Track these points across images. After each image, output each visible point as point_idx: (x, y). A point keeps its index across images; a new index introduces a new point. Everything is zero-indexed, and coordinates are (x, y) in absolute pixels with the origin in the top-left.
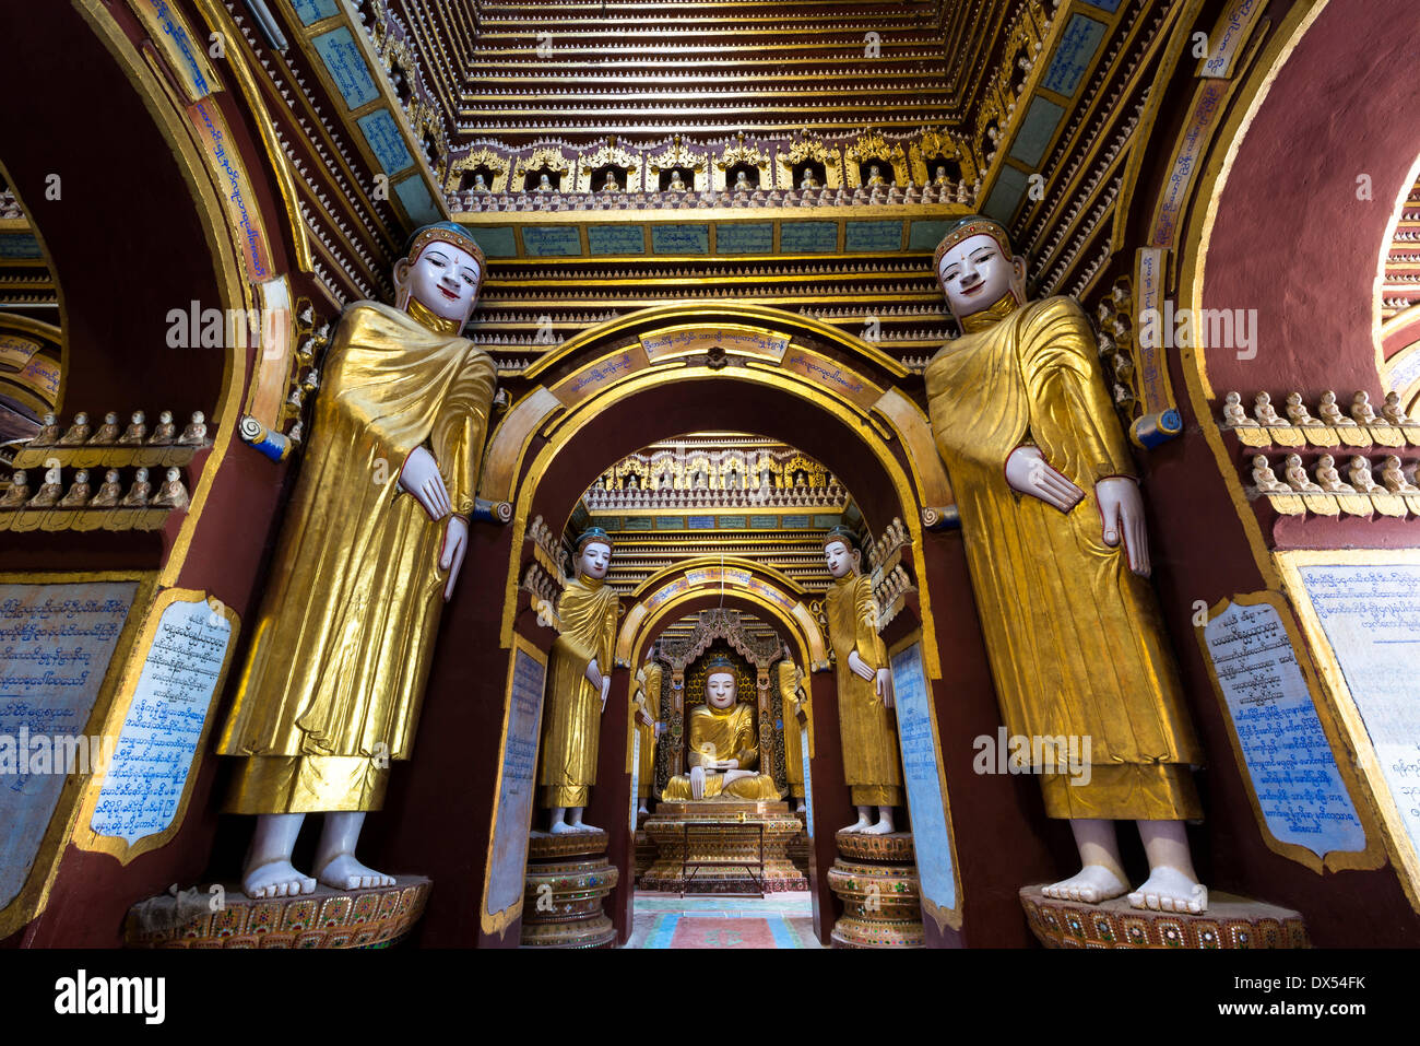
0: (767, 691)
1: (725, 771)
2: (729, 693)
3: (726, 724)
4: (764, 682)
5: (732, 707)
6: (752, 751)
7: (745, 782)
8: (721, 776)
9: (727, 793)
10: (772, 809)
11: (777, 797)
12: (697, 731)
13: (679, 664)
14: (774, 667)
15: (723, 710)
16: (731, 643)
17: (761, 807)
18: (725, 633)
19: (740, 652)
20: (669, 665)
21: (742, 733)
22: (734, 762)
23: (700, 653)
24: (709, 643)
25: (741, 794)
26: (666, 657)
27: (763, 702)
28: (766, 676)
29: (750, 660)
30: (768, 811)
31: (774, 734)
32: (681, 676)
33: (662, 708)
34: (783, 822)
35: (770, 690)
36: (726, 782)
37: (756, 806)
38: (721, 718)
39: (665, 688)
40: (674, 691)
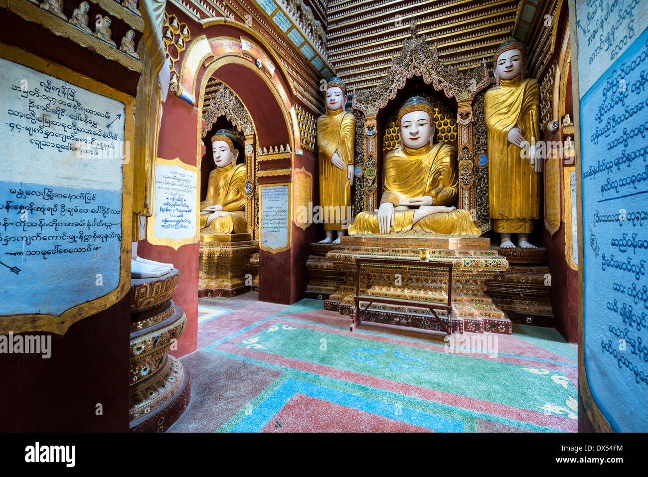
0: (468, 126)
1: (417, 207)
2: (424, 132)
3: (421, 163)
4: (465, 116)
5: (427, 147)
6: (450, 189)
7: (437, 217)
8: (412, 211)
9: (417, 228)
10: (468, 245)
11: (476, 232)
12: (391, 172)
13: (371, 111)
14: (478, 99)
15: (418, 150)
16: (427, 80)
17: (453, 243)
18: (420, 71)
19: (437, 87)
20: (362, 113)
21: (438, 172)
22: (428, 199)
23: (393, 96)
24: (402, 84)
25: (433, 229)
26: (359, 105)
27: (464, 137)
28: (469, 109)
29: (449, 94)
30: (464, 247)
31: (476, 170)
32: (374, 122)
33: (356, 154)
34: (482, 260)
35: (473, 124)
36: (416, 218)
37: (447, 241)
38: (414, 158)
39: (357, 136)
40: (367, 137)
